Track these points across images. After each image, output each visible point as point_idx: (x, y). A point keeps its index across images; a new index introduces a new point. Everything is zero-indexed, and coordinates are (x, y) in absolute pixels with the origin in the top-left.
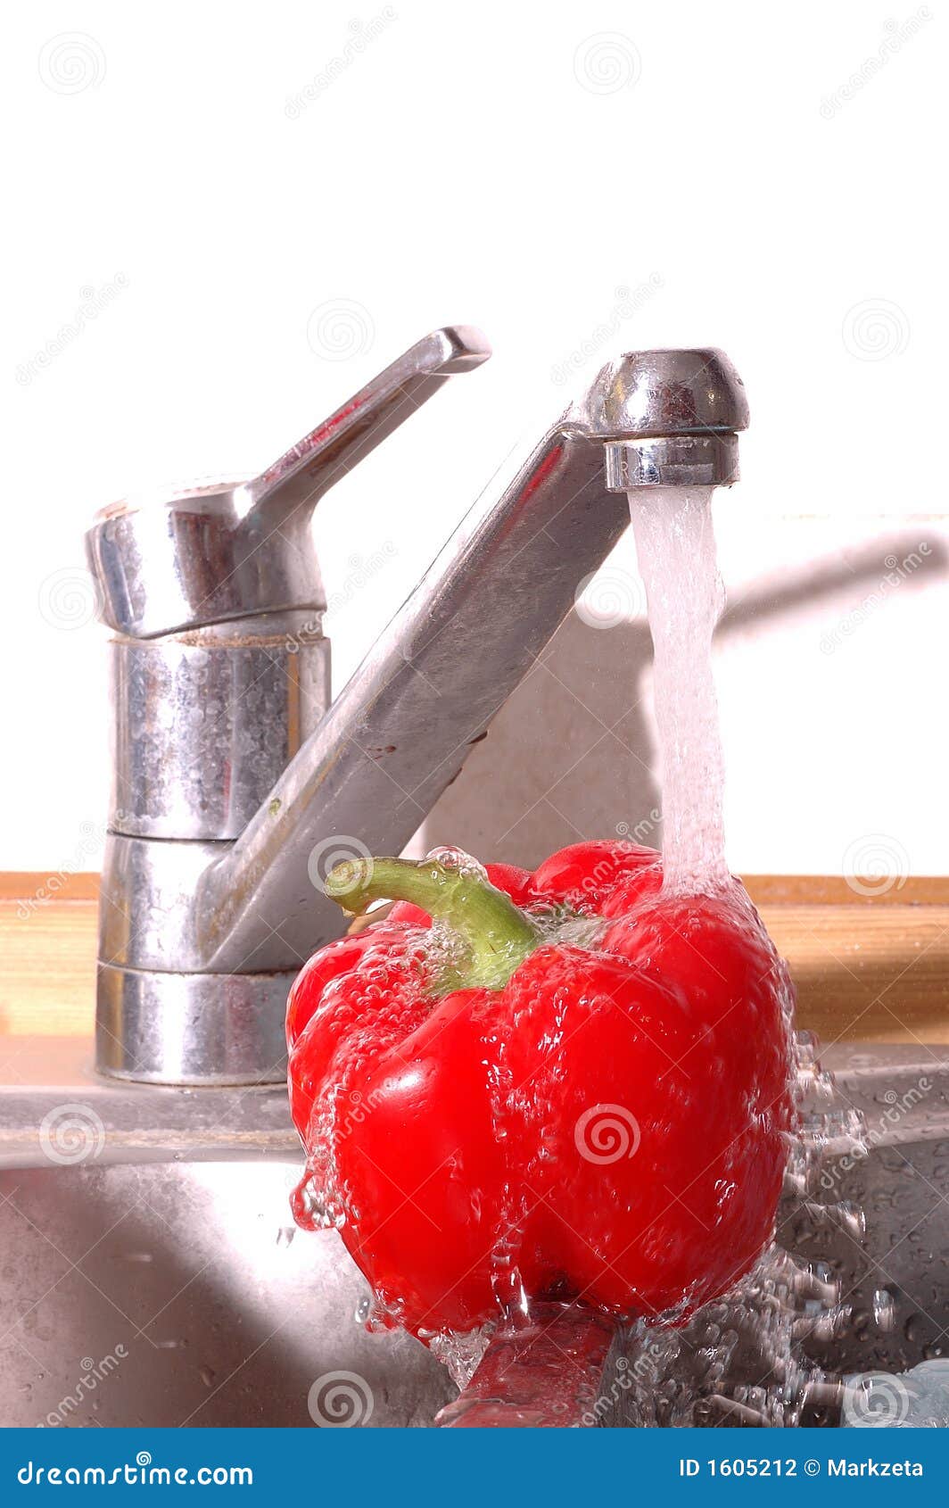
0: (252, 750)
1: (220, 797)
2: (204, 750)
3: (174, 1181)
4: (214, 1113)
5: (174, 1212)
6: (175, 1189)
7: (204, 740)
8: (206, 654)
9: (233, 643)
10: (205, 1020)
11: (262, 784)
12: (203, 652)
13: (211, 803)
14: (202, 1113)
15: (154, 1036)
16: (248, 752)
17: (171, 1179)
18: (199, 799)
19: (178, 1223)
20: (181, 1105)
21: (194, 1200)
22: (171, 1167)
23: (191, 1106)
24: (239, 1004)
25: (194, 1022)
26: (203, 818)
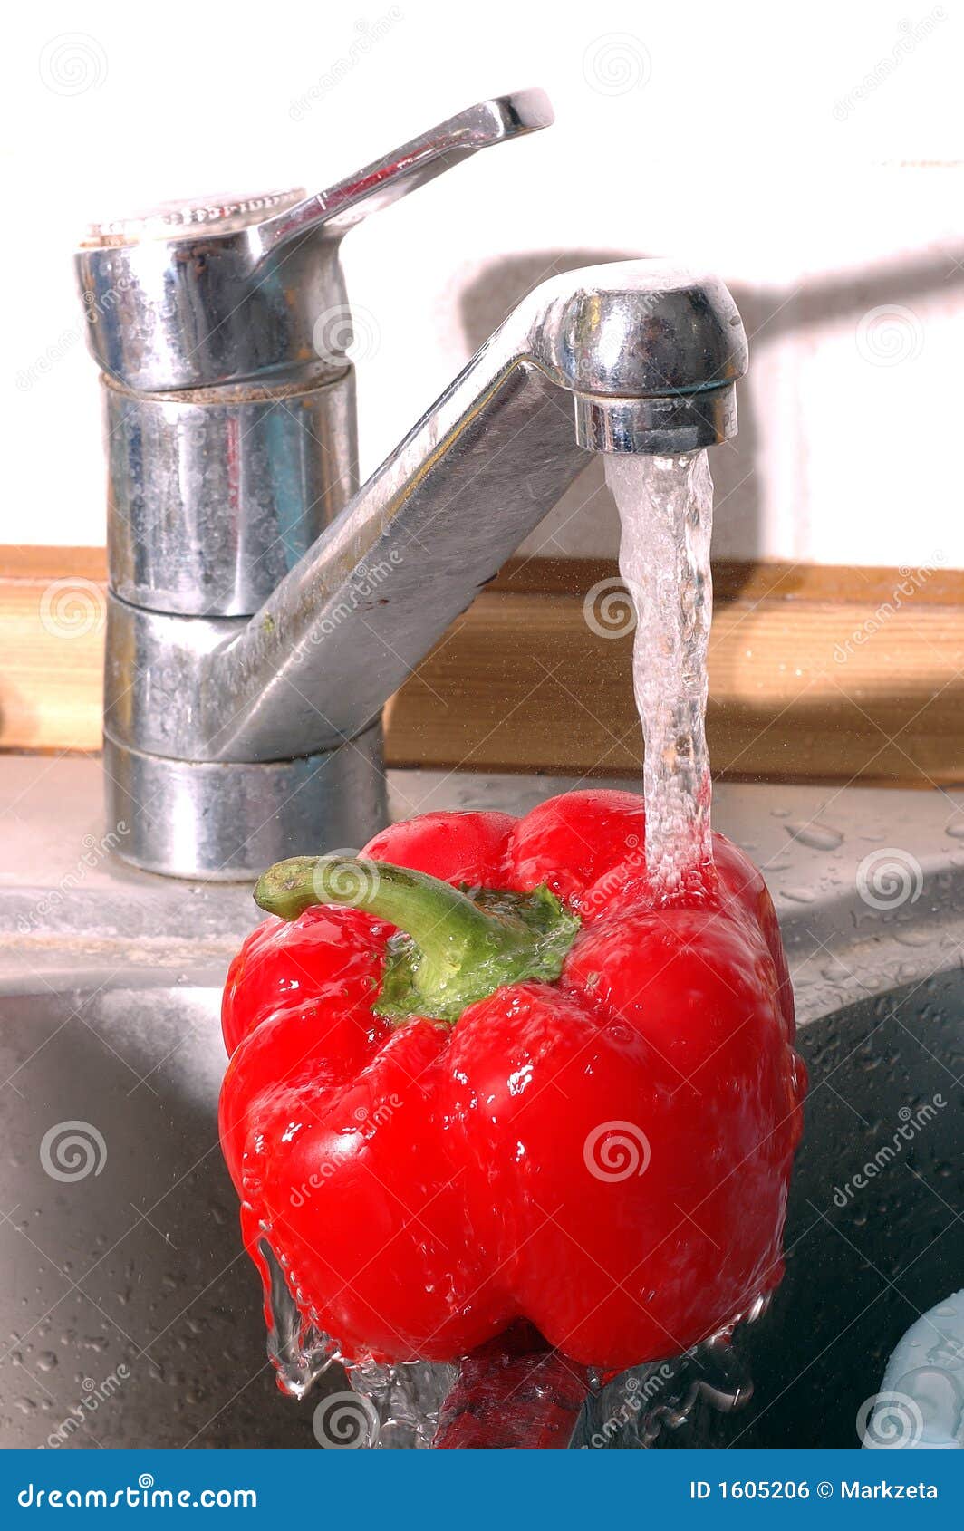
0: (260, 517)
1: (225, 570)
2: (205, 518)
3: (177, 1009)
4: (227, 918)
5: (178, 1040)
6: (179, 1017)
7: (204, 508)
8: (203, 414)
9: (234, 398)
10: (216, 812)
11: (272, 554)
12: (199, 411)
13: (215, 576)
14: (213, 918)
15: (162, 826)
16: (255, 520)
17: (174, 1006)
18: (202, 572)
19: (181, 1053)
20: (191, 908)
21: (200, 1029)
22: (174, 992)
23: (202, 909)
24: (253, 794)
25: (204, 814)
26: (206, 593)
